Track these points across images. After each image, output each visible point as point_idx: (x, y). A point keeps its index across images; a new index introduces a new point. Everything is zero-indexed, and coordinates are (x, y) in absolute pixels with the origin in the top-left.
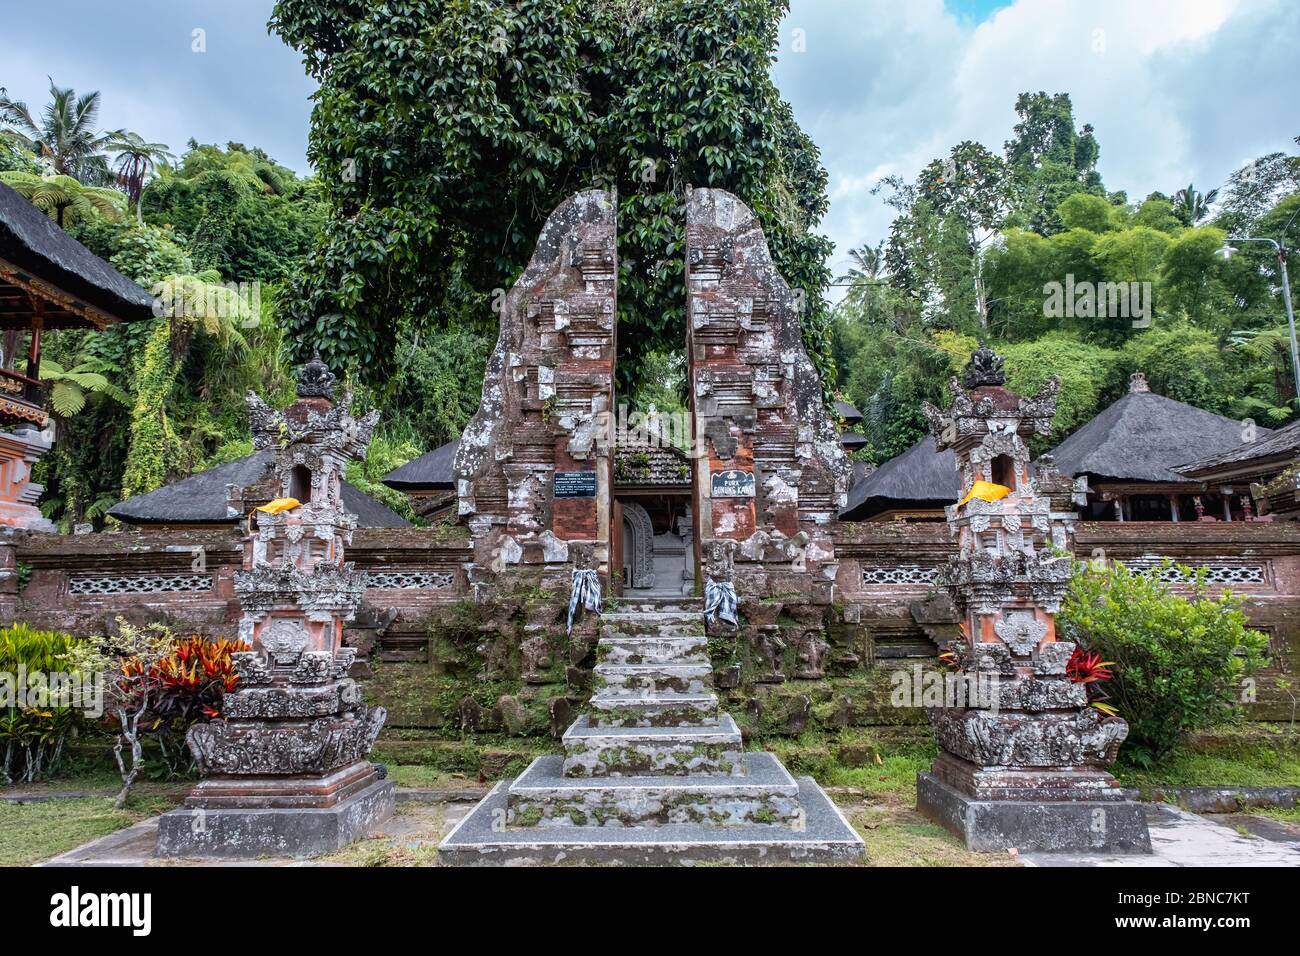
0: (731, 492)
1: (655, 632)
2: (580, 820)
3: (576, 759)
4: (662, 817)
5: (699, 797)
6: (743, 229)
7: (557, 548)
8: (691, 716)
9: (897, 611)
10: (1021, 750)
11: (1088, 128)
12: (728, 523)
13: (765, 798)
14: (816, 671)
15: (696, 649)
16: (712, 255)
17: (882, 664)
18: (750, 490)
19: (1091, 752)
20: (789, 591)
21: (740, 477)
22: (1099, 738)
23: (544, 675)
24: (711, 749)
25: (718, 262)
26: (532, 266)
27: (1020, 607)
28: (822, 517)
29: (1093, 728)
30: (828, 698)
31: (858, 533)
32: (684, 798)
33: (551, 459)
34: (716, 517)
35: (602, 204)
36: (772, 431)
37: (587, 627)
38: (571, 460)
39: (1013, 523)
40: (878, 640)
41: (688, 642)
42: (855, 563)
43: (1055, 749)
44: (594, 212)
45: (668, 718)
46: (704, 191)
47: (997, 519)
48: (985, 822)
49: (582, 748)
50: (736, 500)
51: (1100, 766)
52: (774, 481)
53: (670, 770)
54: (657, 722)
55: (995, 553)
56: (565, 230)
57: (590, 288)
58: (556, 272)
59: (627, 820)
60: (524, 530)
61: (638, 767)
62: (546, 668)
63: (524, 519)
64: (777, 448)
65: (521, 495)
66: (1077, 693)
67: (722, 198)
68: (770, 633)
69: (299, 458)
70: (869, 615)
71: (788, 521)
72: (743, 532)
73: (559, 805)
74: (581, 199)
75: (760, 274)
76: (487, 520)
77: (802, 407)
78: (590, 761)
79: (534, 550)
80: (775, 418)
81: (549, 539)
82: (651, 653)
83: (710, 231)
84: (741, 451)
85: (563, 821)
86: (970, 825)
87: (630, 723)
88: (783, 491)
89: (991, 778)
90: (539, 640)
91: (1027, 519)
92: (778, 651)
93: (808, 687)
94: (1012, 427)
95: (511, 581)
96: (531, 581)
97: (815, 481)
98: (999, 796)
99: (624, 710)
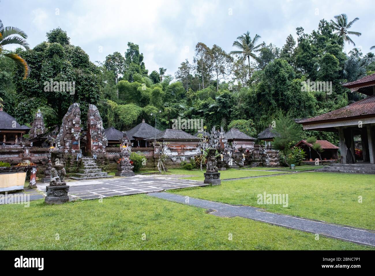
0: (95, 144)
1: (88, 160)
2: (88, 177)
3: (85, 172)
4: (95, 176)
5: (99, 174)
6: (96, 110)
7: (74, 151)
8: (95, 168)
9: (112, 158)
10: (125, 169)
11: (142, 54)
12: (94, 148)
13: (104, 174)
14: (103, 164)
15: (93, 162)
16: (93, 115)
17: (110, 163)
18: (97, 144)
19: (131, 169)
20: (101, 156)
21: (96, 143)
22: (132, 168)
23: (73, 166)
24: (99, 170)
25: (94, 115)
26: (67, 113)
27: (126, 157)
28: (104, 147)
29: (131, 167)
30: (105, 167)
31: (108, 149)
32: (97, 174)
33: (72, 140)
34: (93, 147)
35: (77, 105)
36: (99, 137)
37: (80, 160)
38: (75, 140)
39: (126, 150)
40: (110, 161)
41: (93, 161)
42: (108, 152)
43: (128, 169)
44: (76, 106)
45: (93, 168)
46: (91, 105)
47: (125, 149)
48: (122, 175)
49: (86, 171)
50: (95, 145)
51: (132, 170)
52: (99, 143)
53: (95, 172)
54: (92, 169)
55: (125, 152)
56: (72, 108)
57: (77, 117)
58: (71, 114)
59: (92, 176)
60: (68, 148)
61: (92, 172)
62: (73, 165)
63: (68, 147)
64: (100, 139)
65: (67, 144)
66: (130, 164)
67: (94, 106)
68: (100, 160)
69: (55, 142)
70: (109, 158)
71: (101, 147)
72: (96, 149)
73: (86, 176)
74: (74, 104)
75: (98, 116)
76: (62, 147)
77: (102, 134)
78: (87, 172)
79: (70, 152)
80: (100, 135)
81: (73, 150)
82: (89, 162)
83: (92, 110)
84: (96, 140)
85: (86, 177)
86: (121, 175)
87: (89, 169)
88: (100, 144)
89: (123, 171)
90: (73, 162)
91: (127, 149)
92: (100, 162)
93: (103, 166)
94: (127, 141)
95: (67, 155)
96: (70, 155)
97: (104, 143)
98: (123, 173)
99: (89, 168)
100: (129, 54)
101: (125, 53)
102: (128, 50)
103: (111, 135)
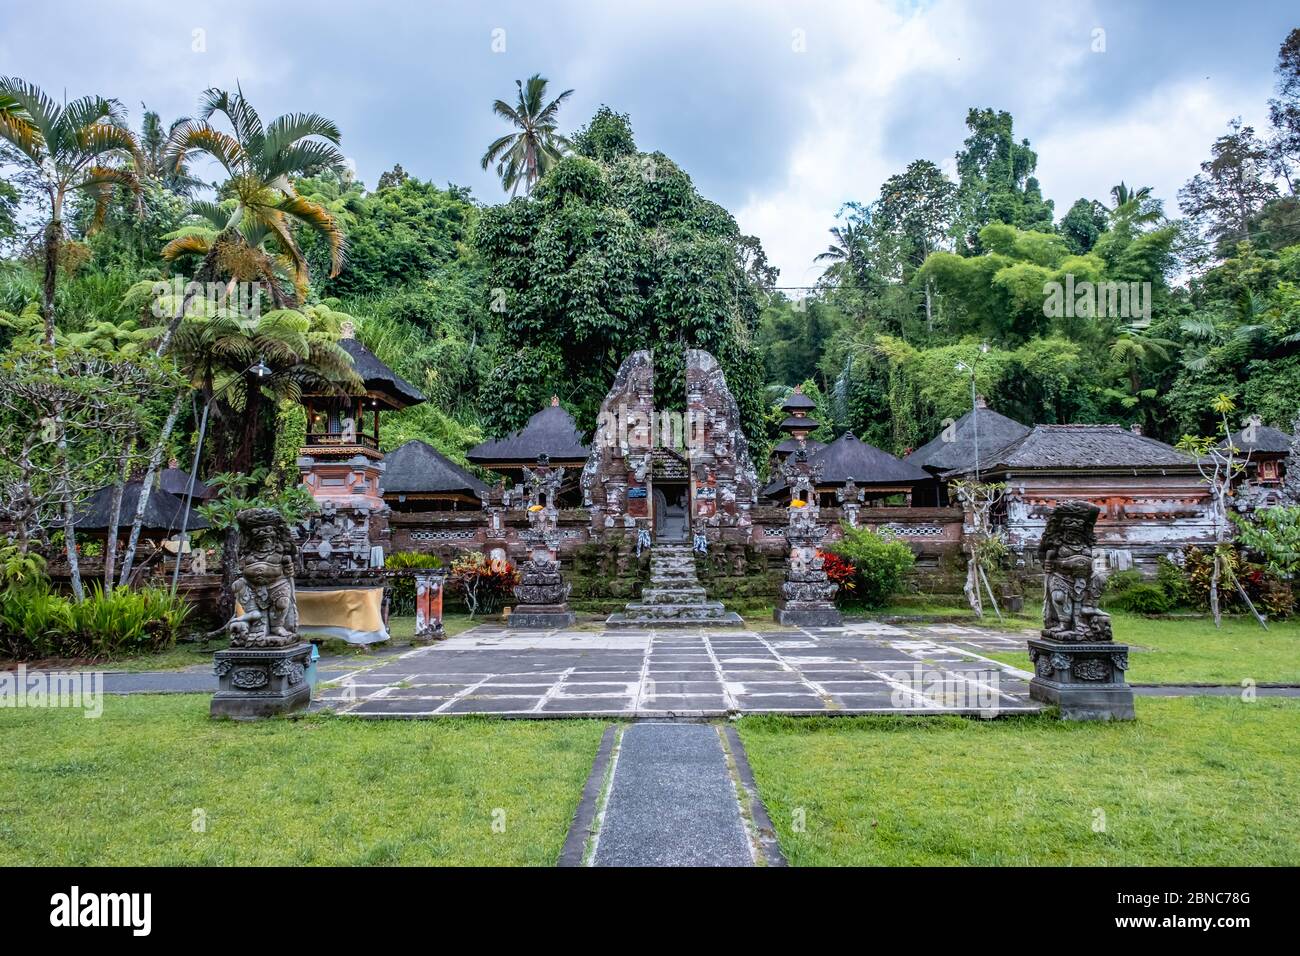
0: (705, 496)
1: (673, 556)
2: (650, 617)
3: (647, 599)
4: (678, 616)
5: (691, 609)
6: (713, 370)
7: (630, 521)
8: (688, 585)
9: (779, 548)
10: (802, 595)
11: (1026, 142)
12: (704, 510)
13: (713, 609)
14: (741, 573)
15: (690, 562)
16: (698, 386)
17: (771, 570)
18: (713, 496)
19: (826, 595)
20: (731, 538)
21: (709, 490)
22: (829, 590)
23: (627, 574)
24: (695, 595)
25: (701, 389)
26: (614, 388)
27: (807, 545)
28: (746, 507)
29: (827, 587)
30: (746, 583)
31: (763, 512)
32: (685, 610)
33: (626, 481)
34: (699, 507)
35: (646, 357)
36: (724, 469)
37: (646, 554)
38: (635, 482)
39: (806, 515)
40: (770, 560)
41: (687, 560)
42: (761, 526)
43: (814, 594)
44: (643, 361)
45: (680, 586)
46: (695, 351)
47: (800, 514)
48: (787, 617)
49: (649, 595)
50: (707, 500)
51: (829, 600)
52: (725, 491)
53: (680, 602)
54: (674, 588)
55: (799, 526)
56: (629, 370)
57: (642, 401)
58: (625, 392)
59: (666, 617)
60: (614, 512)
61: (670, 601)
62: (628, 571)
63: (614, 508)
64: (726, 476)
65: (613, 497)
66: (824, 576)
67: (704, 354)
68: (721, 556)
69: (542, 490)
70: (765, 549)
71: (731, 508)
72: (710, 514)
73: (643, 612)
74: (636, 355)
75: (720, 392)
76: (597, 507)
77: (739, 456)
78: (652, 599)
79: (620, 522)
80: (726, 462)
81: (626, 516)
82: (672, 564)
83: (697, 372)
84: (710, 478)
85: (645, 617)
86: (782, 618)
87: (665, 588)
88: (729, 495)
89: (792, 604)
90: (625, 559)
91: (811, 514)
92: (724, 564)
93: (738, 579)
94: (807, 480)
95: (610, 535)
96: (619, 535)
97: (743, 489)
98: (793, 609)
99: (663, 583)
100: (974, 159)
101: (958, 155)
102: (968, 142)
103: (838, 465)
